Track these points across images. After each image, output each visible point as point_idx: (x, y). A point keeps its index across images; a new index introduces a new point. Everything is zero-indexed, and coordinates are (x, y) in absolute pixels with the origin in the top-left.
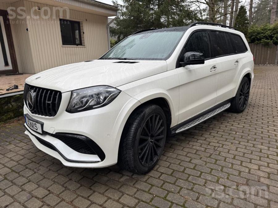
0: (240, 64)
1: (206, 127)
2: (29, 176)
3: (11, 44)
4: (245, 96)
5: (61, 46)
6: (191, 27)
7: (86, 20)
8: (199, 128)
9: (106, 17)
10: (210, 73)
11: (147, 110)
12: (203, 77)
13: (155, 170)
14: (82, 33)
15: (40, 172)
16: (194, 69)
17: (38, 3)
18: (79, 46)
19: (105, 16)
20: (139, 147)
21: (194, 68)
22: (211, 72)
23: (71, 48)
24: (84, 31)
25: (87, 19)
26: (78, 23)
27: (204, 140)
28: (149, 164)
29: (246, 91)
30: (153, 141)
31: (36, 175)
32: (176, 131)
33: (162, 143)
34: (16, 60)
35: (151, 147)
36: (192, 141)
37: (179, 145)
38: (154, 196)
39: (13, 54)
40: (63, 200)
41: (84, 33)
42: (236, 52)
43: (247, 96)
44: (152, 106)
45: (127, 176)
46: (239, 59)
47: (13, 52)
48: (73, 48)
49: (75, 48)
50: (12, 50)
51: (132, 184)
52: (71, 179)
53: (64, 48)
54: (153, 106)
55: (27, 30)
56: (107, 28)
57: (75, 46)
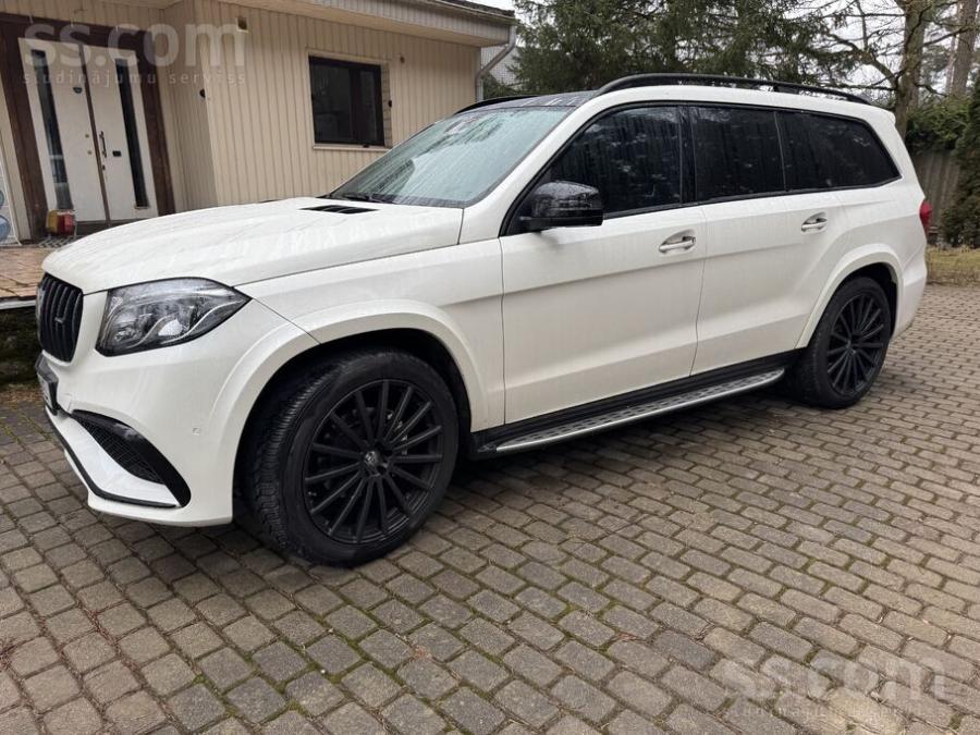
0: (835, 230)
1: (668, 445)
2: (36, 532)
3: (157, 137)
4: (865, 349)
5: (310, 149)
6: (607, 95)
7: (402, 60)
8: (641, 447)
9: (475, 49)
10: (661, 259)
11: (349, 368)
12: (617, 270)
13: (389, 560)
14: (385, 105)
15: (71, 526)
16: (580, 243)
17: (240, 6)
18: (371, 148)
19: (471, 46)
20: (307, 479)
21: (578, 240)
22: (662, 255)
23: (344, 154)
24: (392, 99)
25: (405, 58)
26: (376, 71)
27: (623, 487)
28: (360, 539)
29: (868, 331)
30: (385, 466)
31: (58, 530)
32: (498, 445)
33: (434, 481)
34: (171, 189)
35: (375, 484)
36: (579, 487)
37: (527, 493)
38: (331, 631)
39: (163, 173)
40: (80, 605)
41: (390, 104)
42: (829, 182)
43: (876, 349)
44: (374, 354)
45: (296, 566)
46: (831, 209)
47: (162, 162)
48: (352, 155)
49: (359, 155)
50: (161, 156)
51: (290, 591)
52: (135, 555)
53: (320, 154)
54: (380, 355)
55: (202, 93)
56: (476, 87)
57: (360, 148)
